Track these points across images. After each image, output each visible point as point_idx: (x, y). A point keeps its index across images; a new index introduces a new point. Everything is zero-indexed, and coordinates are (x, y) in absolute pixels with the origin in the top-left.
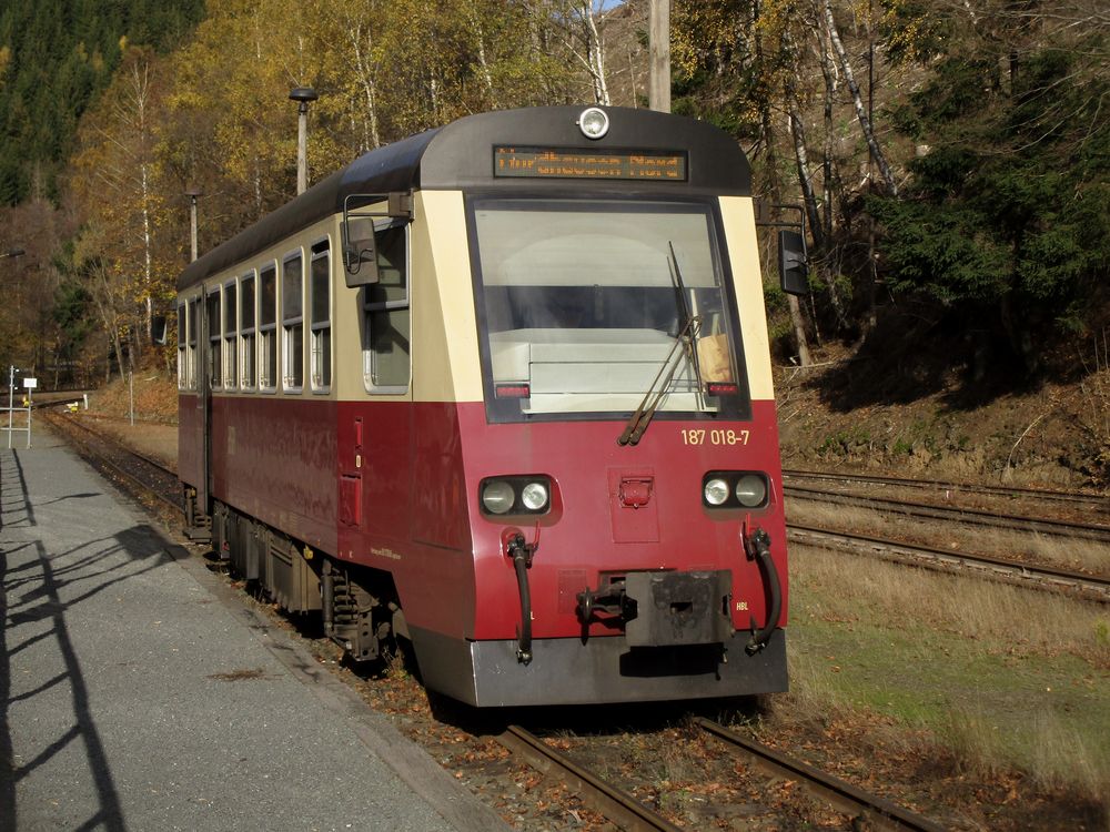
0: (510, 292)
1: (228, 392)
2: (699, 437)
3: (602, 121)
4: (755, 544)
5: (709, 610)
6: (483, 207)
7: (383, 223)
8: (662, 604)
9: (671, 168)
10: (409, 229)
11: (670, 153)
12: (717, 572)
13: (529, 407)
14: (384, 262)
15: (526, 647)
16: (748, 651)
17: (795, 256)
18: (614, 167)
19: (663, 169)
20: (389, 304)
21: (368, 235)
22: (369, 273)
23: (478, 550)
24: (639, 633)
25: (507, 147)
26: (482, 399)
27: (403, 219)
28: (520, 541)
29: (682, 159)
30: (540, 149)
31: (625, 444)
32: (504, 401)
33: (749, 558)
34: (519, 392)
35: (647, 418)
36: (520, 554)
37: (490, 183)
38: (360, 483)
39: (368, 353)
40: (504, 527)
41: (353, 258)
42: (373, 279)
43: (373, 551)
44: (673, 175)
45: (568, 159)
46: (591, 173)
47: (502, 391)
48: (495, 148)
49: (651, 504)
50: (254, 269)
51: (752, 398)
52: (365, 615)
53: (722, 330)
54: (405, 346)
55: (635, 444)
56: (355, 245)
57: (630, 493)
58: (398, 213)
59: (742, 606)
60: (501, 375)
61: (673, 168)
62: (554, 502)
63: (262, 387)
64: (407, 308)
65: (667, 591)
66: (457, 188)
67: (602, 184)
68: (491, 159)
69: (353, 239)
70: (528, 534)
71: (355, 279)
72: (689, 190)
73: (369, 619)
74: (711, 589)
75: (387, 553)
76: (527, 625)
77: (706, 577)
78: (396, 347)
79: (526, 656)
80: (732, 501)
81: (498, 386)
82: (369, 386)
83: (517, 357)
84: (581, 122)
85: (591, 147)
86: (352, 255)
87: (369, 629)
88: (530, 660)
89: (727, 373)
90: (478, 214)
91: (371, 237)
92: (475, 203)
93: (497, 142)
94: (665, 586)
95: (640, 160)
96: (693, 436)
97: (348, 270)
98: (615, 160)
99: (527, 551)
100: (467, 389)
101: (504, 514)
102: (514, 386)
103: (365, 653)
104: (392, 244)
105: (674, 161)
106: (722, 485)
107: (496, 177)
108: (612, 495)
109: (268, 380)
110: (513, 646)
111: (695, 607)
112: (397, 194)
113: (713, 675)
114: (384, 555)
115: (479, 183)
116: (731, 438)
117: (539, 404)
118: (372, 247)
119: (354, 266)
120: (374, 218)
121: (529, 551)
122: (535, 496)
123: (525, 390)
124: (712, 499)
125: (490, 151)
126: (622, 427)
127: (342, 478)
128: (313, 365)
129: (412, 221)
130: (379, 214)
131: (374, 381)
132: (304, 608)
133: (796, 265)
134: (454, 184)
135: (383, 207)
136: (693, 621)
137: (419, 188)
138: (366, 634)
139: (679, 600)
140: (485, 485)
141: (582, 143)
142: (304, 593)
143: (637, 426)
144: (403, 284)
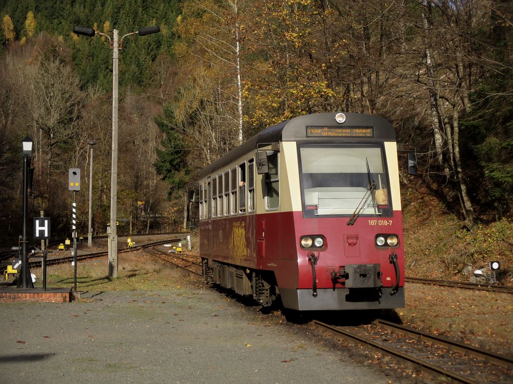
0: (311, 176)
1: (219, 217)
2: (374, 222)
3: (343, 118)
4: (392, 258)
5: (373, 277)
6: (303, 147)
7: (270, 153)
8: (357, 274)
9: (368, 133)
10: (279, 154)
11: (367, 128)
12: (375, 264)
13: (317, 213)
14: (271, 166)
15: (315, 290)
16: (391, 294)
17: (413, 162)
18: (348, 133)
19: (365, 133)
20: (272, 180)
21: (265, 157)
22: (265, 169)
23: (300, 260)
24: (349, 283)
25: (312, 127)
26: (301, 210)
27: (276, 152)
28: (313, 256)
29: (372, 129)
30: (322, 127)
31: (349, 225)
32: (309, 211)
33: (391, 262)
34: (314, 208)
35: (356, 216)
36: (313, 260)
37: (305, 139)
38: (264, 242)
39: (266, 198)
40: (308, 252)
41: (260, 165)
42: (267, 171)
43: (268, 265)
44: (369, 135)
45: (332, 130)
46: (340, 135)
47: (308, 208)
48: (307, 127)
49: (357, 245)
50: (229, 169)
51: (394, 210)
52: (267, 290)
53: (383, 188)
54: (277, 194)
55: (352, 225)
56: (260, 160)
57: (350, 241)
58: (275, 149)
59: (388, 279)
60: (308, 203)
61: (368, 132)
62: (325, 244)
63: (232, 214)
64: (278, 181)
65: (358, 270)
66: (294, 141)
67: (343, 138)
68: (306, 131)
69: (260, 158)
70: (316, 254)
71: (260, 172)
72: (374, 140)
73: (268, 292)
74: (373, 270)
75: (272, 264)
76: (315, 283)
77: (371, 266)
78: (274, 195)
79: (315, 294)
80: (386, 244)
81: (307, 206)
82: (267, 208)
83: (314, 197)
84: (336, 118)
85: (340, 126)
86: (259, 164)
87: (268, 295)
88: (317, 295)
89: (387, 202)
90: (301, 149)
91: (266, 157)
92: (301, 145)
93: (308, 125)
94: (358, 268)
95: (357, 131)
96: (372, 222)
97: (258, 168)
98: (348, 131)
99: (315, 259)
100: (297, 207)
101: (308, 248)
102: (313, 206)
103: (267, 304)
104: (273, 159)
105: (369, 130)
106: (382, 239)
107: (307, 137)
108: (344, 242)
109: (234, 211)
110: (311, 291)
111: (368, 275)
112: (275, 143)
113: (378, 302)
114: (272, 265)
115: (302, 139)
116: (386, 223)
117: (321, 212)
118: (266, 160)
119: (260, 167)
120: (267, 151)
121: (316, 259)
122: (319, 242)
123: (316, 207)
124: (379, 244)
125: (305, 128)
126: (348, 220)
127: (258, 241)
128: (249, 203)
129: (279, 152)
130: (269, 150)
131: (268, 206)
132: (247, 294)
133: (413, 165)
134: (293, 139)
135: (270, 147)
136: (367, 280)
137: (282, 141)
138: (267, 297)
139: (363, 273)
140: (302, 238)
141: (336, 125)
142: (247, 288)
143: (353, 219)
144: (277, 174)
